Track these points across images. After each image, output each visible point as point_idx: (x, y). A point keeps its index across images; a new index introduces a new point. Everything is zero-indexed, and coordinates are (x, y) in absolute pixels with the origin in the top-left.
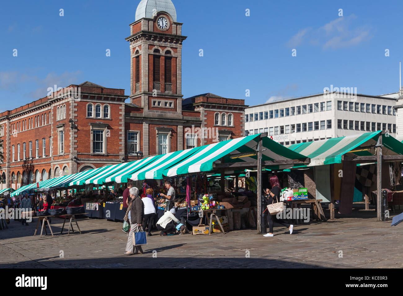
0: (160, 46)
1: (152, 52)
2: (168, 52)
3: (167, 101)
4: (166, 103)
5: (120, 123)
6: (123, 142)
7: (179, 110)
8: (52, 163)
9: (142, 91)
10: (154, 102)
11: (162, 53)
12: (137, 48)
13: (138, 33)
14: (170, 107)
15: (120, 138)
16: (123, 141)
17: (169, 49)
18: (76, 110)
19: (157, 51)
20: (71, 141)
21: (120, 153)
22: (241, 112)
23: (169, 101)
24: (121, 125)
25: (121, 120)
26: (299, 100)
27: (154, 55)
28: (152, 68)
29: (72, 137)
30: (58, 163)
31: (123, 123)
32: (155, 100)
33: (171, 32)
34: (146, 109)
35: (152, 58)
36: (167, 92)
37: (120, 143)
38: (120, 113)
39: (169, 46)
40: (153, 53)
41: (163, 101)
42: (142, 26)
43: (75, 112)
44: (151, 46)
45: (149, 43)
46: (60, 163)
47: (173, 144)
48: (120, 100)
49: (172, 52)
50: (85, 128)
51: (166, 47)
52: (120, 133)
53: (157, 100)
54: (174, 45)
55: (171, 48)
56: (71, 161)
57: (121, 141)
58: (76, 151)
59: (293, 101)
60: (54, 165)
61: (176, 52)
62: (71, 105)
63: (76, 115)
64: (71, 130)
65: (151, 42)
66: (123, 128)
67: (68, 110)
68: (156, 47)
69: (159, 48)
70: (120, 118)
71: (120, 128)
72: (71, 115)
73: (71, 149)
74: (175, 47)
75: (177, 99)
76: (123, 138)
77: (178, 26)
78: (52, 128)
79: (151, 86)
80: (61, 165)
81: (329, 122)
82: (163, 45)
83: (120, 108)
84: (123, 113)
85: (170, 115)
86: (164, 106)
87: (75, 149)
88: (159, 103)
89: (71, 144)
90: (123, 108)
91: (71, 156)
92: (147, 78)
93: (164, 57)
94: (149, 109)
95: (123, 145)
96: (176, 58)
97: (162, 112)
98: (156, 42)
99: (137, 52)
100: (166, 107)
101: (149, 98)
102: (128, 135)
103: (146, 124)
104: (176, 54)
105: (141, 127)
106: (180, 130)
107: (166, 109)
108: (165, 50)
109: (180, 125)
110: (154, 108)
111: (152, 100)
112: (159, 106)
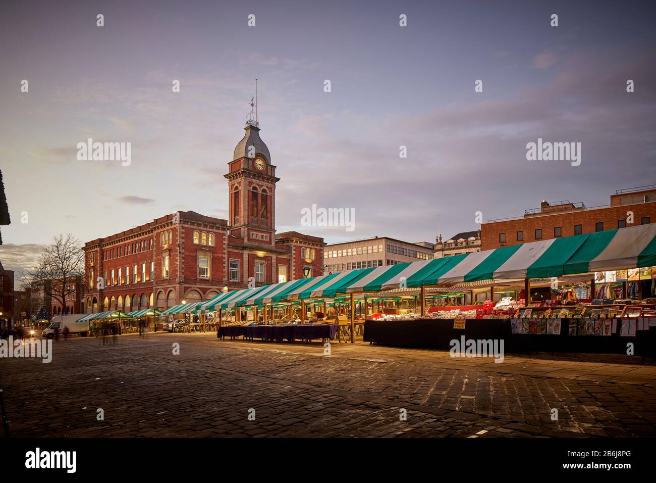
0: (258, 185)
2: (264, 191)
3: (263, 234)
4: (262, 236)
5: (224, 251)
6: (226, 270)
7: (273, 244)
8: (154, 288)
9: (242, 223)
10: (253, 234)
11: (260, 191)
12: (236, 185)
13: (239, 170)
14: (266, 240)
15: (224, 265)
16: (226, 268)
17: (265, 188)
18: (183, 236)
19: (255, 188)
20: (178, 266)
21: (224, 279)
22: (322, 248)
23: (265, 235)
24: (224, 253)
25: (224, 249)
26: (354, 244)
27: (252, 192)
29: (180, 262)
30: (162, 287)
31: (225, 251)
32: (253, 233)
33: (267, 173)
34: (246, 240)
35: (251, 194)
36: (263, 226)
37: (224, 270)
38: (224, 242)
39: (265, 185)
40: (251, 190)
41: (260, 234)
42: (242, 165)
43: (183, 238)
44: (250, 183)
46: (164, 287)
48: (224, 229)
49: (268, 191)
50: (192, 254)
51: (262, 186)
52: (224, 260)
53: (255, 233)
54: (270, 185)
55: (267, 187)
56: (178, 285)
57: (225, 268)
58: (183, 276)
59: (350, 244)
60: (157, 289)
61: (272, 192)
62: (179, 230)
63: (184, 241)
64: (178, 255)
65: (249, 179)
66: (226, 256)
67: (174, 236)
68: (254, 185)
69: (257, 186)
70: (224, 246)
71: (224, 256)
72: (179, 240)
73: (178, 273)
74: (270, 187)
75: (271, 233)
76: (226, 265)
77: (272, 168)
78: (154, 253)
79: (250, 220)
80: (165, 289)
81: (381, 261)
82: (260, 184)
83: (224, 237)
84: (226, 242)
86: (260, 239)
87: (183, 273)
88: (256, 235)
89: (178, 268)
90: (226, 237)
91: (178, 280)
92: (247, 212)
93: (261, 195)
94: (248, 240)
95: (226, 272)
96: (271, 196)
97: (259, 244)
98: (254, 180)
99: (237, 188)
101: (248, 230)
102: (230, 263)
103: (246, 253)
104: (271, 193)
105: (241, 256)
106: (274, 261)
107: (262, 241)
108: (262, 188)
109: (274, 256)
110: (252, 240)
111: (251, 233)
112: (257, 239)
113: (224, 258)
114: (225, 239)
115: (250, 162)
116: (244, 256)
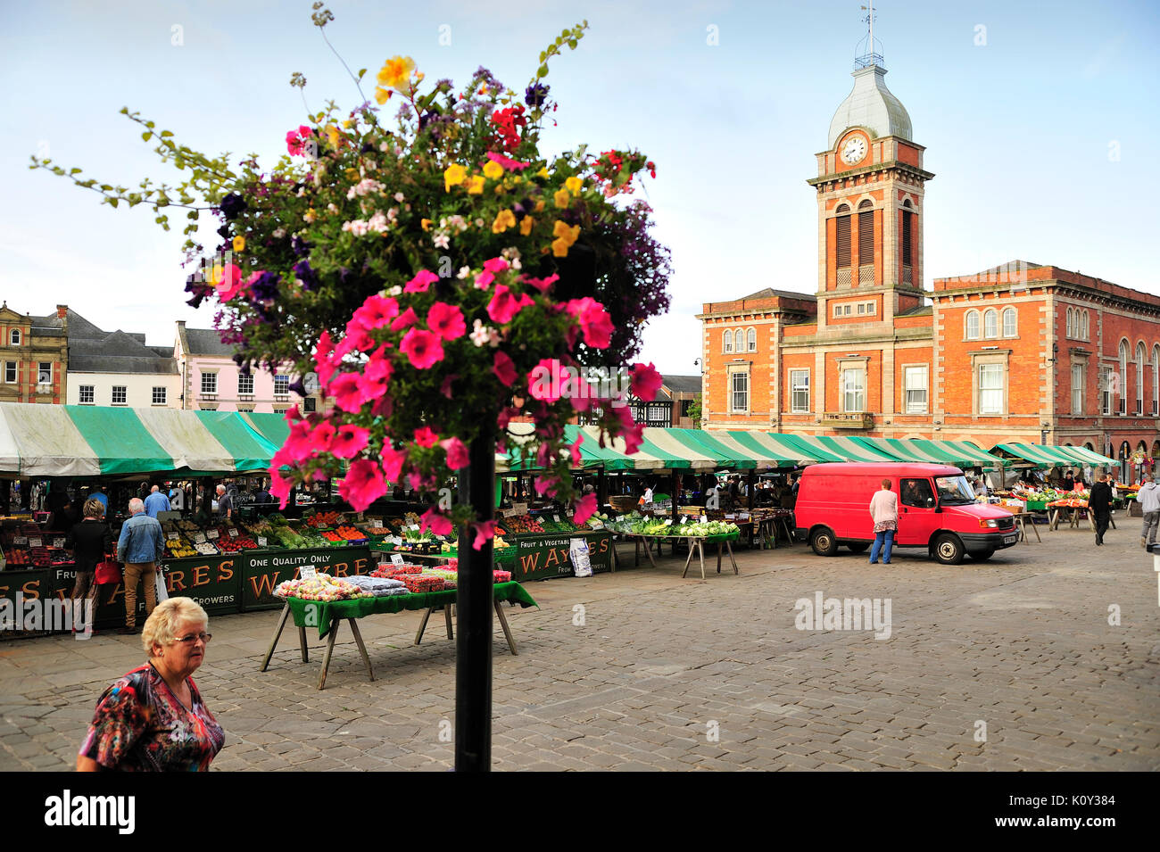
0: (849, 198)
1: (833, 213)
2: (866, 203)
3: (863, 302)
4: (862, 308)
5: (772, 357)
6: (775, 392)
7: (888, 316)
10: (839, 309)
11: (854, 210)
14: (871, 314)
17: (866, 196)
18: (708, 343)
19: (842, 207)
23: (865, 303)
24: (772, 362)
25: (772, 353)
27: (837, 218)
28: (833, 245)
31: (775, 357)
32: (839, 305)
33: (871, 161)
34: (822, 325)
35: (833, 224)
36: (862, 284)
37: (772, 393)
38: (771, 339)
39: (864, 190)
40: (835, 215)
41: (854, 305)
44: (830, 202)
45: (826, 199)
47: (873, 389)
48: (769, 316)
49: (873, 200)
50: (721, 372)
51: (858, 195)
52: (771, 375)
53: (843, 305)
55: (871, 193)
57: (773, 389)
61: (882, 199)
63: (708, 351)
65: (829, 194)
66: (775, 366)
68: (840, 202)
69: (849, 203)
70: (772, 348)
71: (771, 366)
74: (877, 189)
75: (883, 295)
76: (776, 383)
77: (884, 144)
79: (832, 281)
82: (853, 193)
83: (771, 330)
84: (776, 339)
85: (866, 330)
86: (856, 314)
88: (847, 308)
90: (776, 330)
92: (824, 266)
93: (857, 216)
94: (827, 324)
95: (776, 397)
97: (851, 327)
98: (838, 192)
100: (862, 314)
101: (827, 303)
102: (790, 377)
103: (820, 353)
104: (881, 202)
105: (810, 359)
106: (888, 359)
107: (860, 319)
108: (860, 200)
109: (888, 349)
110: (837, 321)
111: (834, 306)
112: (848, 316)
113: (772, 370)
114: (773, 333)
115: (831, 157)
116: (817, 359)
